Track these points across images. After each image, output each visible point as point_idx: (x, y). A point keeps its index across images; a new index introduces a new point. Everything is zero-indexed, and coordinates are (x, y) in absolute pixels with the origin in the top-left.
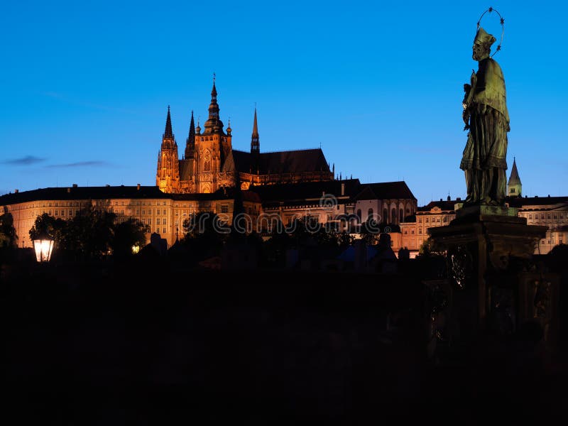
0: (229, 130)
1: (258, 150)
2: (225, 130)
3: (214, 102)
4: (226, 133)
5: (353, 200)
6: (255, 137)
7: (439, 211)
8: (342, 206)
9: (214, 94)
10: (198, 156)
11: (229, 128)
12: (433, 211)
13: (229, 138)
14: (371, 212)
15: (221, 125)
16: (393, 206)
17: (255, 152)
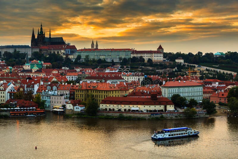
0: (45, 33)
3: (41, 27)
5: (65, 49)
6: (50, 34)
8: (63, 50)
9: (41, 26)
13: (44, 35)
14: (68, 51)
15: (43, 32)
17: (50, 37)
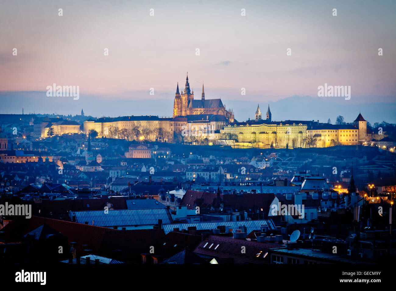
0: (193, 92)
1: (204, 99)
2: (191, 92)
3: (187, 82)
4: (191, 93)
5: (209, 122)
6: (203, 94)
7: (230, 126)
8: (206, 124)
9: (187, 79)
10: (182, 102)
11: (193, 91)
12: (228, 126)
13: (192, 95)
15: (190, 90)
16: (220, 124)
17: (203, 99)
